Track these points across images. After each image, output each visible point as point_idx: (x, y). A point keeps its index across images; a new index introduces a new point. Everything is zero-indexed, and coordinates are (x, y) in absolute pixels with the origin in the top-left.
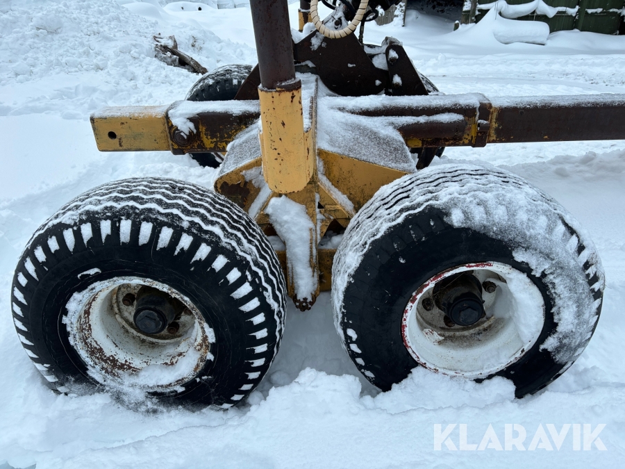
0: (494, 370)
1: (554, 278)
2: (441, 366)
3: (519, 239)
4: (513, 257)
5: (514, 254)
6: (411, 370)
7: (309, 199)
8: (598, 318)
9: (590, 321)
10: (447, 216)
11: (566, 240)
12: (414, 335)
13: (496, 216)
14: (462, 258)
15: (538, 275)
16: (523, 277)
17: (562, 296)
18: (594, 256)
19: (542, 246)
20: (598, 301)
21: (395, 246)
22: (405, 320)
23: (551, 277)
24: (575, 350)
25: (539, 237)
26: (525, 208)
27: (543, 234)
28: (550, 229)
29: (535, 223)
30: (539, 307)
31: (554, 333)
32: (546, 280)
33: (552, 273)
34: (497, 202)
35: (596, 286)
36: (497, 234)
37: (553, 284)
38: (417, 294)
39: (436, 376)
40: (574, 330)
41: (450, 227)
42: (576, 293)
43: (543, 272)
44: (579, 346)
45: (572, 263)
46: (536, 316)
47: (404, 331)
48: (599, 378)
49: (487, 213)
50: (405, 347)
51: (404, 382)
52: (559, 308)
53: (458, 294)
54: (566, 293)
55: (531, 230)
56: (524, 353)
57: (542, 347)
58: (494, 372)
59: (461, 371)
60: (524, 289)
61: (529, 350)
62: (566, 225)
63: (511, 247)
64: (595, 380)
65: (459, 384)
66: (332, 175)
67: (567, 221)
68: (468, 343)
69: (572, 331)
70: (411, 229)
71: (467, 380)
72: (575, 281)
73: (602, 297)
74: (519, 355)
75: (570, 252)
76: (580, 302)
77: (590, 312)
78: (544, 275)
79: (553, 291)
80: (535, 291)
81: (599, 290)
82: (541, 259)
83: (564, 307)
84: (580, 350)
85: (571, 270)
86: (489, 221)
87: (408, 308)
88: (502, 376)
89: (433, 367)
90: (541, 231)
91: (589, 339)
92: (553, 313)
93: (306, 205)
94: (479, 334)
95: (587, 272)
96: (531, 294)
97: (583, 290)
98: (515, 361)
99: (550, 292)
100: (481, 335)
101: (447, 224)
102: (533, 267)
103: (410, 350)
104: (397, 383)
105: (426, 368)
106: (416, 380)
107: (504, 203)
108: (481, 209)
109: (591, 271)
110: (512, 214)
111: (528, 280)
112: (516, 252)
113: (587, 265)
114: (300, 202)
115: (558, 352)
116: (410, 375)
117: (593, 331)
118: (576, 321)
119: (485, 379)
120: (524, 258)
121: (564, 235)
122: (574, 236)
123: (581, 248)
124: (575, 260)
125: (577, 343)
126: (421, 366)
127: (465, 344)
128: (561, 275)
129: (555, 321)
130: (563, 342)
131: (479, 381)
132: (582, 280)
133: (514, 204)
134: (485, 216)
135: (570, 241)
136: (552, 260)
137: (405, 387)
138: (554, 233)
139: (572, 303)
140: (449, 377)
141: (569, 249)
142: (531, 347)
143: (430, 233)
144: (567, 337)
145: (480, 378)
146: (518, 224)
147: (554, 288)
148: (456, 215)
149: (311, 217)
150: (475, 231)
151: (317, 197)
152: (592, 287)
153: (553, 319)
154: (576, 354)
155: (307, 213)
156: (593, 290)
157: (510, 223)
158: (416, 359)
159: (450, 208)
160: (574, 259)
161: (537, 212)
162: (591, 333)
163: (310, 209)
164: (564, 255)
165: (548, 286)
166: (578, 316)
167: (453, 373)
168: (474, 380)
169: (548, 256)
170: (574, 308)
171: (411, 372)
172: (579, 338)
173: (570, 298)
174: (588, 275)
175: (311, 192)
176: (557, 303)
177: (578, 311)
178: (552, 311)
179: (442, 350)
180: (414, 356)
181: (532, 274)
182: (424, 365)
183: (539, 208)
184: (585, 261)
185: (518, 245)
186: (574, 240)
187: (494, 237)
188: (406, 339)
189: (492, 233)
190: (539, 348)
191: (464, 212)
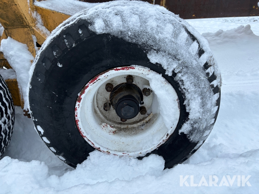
0: (150, 150)
1: (182, 76)
2: (114, 149)
3: (150, 42)
4: (149, 60)
5: (149, 57)
6: (89, 154)
7: (29, 40)
8: (218, 108)
9: (212, 110)
10: (91, 25)
11: (188, 45)
12: (92, 128)
13: (130, 23)
14: (108, 62)
15: (170, 74)
16: (159, 76)
17: (189, 90)
18: (212, 59)
19: (169, 49)
20: (217, 95)
21: (55, 53)
22: (76, 116)
23: (179, 75)
24: (203, 132)
25: (166, 40)
26: (155, 17)
27: (170, 38)
28: (176, 35)
29: (163, 29)
30: (174, 100)
31: (187, 120)
32: (177, 78)
33: (180, 72)
34: (131, 12)
35: (215, 83)
36: (132, 39)
37: (182, 81)
38: (81, 95)
39: (108, 157)
40: (201, 117)
41: (94, 33)
42: (200, 88)
43: (173, 72)
44: (206, 129)
45: (195, 63)
46: (173, 108)
47: (78, 125)
48: (224, 151)
49: (123, 20)
50: (82, 137)
51: (85, 162)
52: (189, 100)
53: (121, 96)
54: (192, 87)
55: (160, 35)
56: (168, 136)
57: (180, 131)
58: (150, 152)
59: (127, 152)
60: (162, 87)
61: (172, 134)
62: (189, 33)
63: (145, 50)
64: (221, 152)
65: (126, 161)
66: (49, 26)
67: (189, 30)
68: (135, 132)
69: (200, 118)
70: (65, 38)
71: (132, 158)
72: (198, 78)
73: (220, 92)
74: (165, 138)
75: (192, 53)
76: (203, 95)
77: (211, 103)
78: (174, 74)
79: (182, 87)
80: (169, 88)
81: (217, 86)
82: (170, 60)
83: (192, 100)
84: (207, 132)
85: (194, 69)
86: (125, 28)
87: (77, 106)
88: (156, 154)
89: (106, 150)
90: (168, 36)
91: (213, 124)
92: (185, 105)
93: (27, 44)
94: (143, 125)
95: (207, 71)
96: (167, 91)
97: (205, 85)
98: (164, 143)
99: (181, 88)
100: (144, 126)
101: (91, 31)
102: (165, 68)
103: (85, 139)
104: (80, 163)
105: (101, 151)
106: (92, 161)
107: (137, 13)
108: (119, 18)
109: (210, 70)
110: (144, 22)
111: (163, 79)
112: (150, 55)
113: (206, 66)
114: (22, 42)
115: (191, 134)
116: (88, 157)
117: (215, 117)
118: (202, 110)
119: (144, 157)
120: (156, 59)
121: (187, 40)
122: (195, 42)
123: (201, 52)
124: (196, 61)
125: (204, 127)
126: (97, 150)
127: (133, 133)
128: (187, 73)
129: (187, 111)
130: (194, 126)
131: (140, 158)
132: (203, 77)
133: (145, 14)
134: (121, 23)
135: (192, 45)
136: (179, 60)
137: (86, 166)
138: (179, 38)
139: (197, 96)
140: (118, 157)
141: (191, 52)
142: (173, 132)
143: (79, 40)
144: (197, 122)
145: (141, 156)
146: (149, 30)
147: (183, 84)
148: (98, 24)
149: (32, 53)
150: (114, 36)
151: (34, 38)
152: (212, 83)
153: (185, 110)
154: (205, 135)
155: (28, 50)
156: (212, 86)
157: (142, 28)
158: (92, 145)
159: (94, 18)
160: (195, 59)
161: (165, 21)
162: (214, 119)
163: (30, 47)
164: (188, 56)
165: (178, 83)
166: (203, 106)
167: (121, 154)
168: (137, 158)
169: (175, 57)
170: (199, 100)
171: (89, 155)
172: (205, 123)
173: (195, 92)
174: (208, 74)
175: (29, 34)
176: (186, 97)
177: (203, 102)
178: (184, 104)
179: (116, 138)
180: (90, 143)
181: (166, 74)
182: (99, 149)
183: (166, 18)
184: (205, 62)
185: (151, 48)
186: (195, 45)
187: (130, 41)
188: (81, 130)
189: (127, 38)
190: (178, 132)
191: (105, 21)
